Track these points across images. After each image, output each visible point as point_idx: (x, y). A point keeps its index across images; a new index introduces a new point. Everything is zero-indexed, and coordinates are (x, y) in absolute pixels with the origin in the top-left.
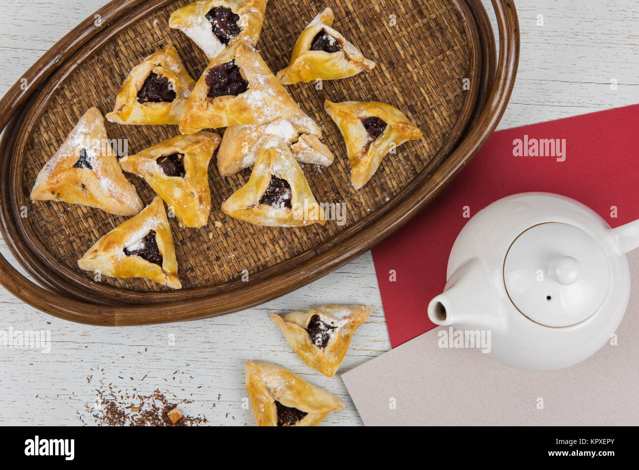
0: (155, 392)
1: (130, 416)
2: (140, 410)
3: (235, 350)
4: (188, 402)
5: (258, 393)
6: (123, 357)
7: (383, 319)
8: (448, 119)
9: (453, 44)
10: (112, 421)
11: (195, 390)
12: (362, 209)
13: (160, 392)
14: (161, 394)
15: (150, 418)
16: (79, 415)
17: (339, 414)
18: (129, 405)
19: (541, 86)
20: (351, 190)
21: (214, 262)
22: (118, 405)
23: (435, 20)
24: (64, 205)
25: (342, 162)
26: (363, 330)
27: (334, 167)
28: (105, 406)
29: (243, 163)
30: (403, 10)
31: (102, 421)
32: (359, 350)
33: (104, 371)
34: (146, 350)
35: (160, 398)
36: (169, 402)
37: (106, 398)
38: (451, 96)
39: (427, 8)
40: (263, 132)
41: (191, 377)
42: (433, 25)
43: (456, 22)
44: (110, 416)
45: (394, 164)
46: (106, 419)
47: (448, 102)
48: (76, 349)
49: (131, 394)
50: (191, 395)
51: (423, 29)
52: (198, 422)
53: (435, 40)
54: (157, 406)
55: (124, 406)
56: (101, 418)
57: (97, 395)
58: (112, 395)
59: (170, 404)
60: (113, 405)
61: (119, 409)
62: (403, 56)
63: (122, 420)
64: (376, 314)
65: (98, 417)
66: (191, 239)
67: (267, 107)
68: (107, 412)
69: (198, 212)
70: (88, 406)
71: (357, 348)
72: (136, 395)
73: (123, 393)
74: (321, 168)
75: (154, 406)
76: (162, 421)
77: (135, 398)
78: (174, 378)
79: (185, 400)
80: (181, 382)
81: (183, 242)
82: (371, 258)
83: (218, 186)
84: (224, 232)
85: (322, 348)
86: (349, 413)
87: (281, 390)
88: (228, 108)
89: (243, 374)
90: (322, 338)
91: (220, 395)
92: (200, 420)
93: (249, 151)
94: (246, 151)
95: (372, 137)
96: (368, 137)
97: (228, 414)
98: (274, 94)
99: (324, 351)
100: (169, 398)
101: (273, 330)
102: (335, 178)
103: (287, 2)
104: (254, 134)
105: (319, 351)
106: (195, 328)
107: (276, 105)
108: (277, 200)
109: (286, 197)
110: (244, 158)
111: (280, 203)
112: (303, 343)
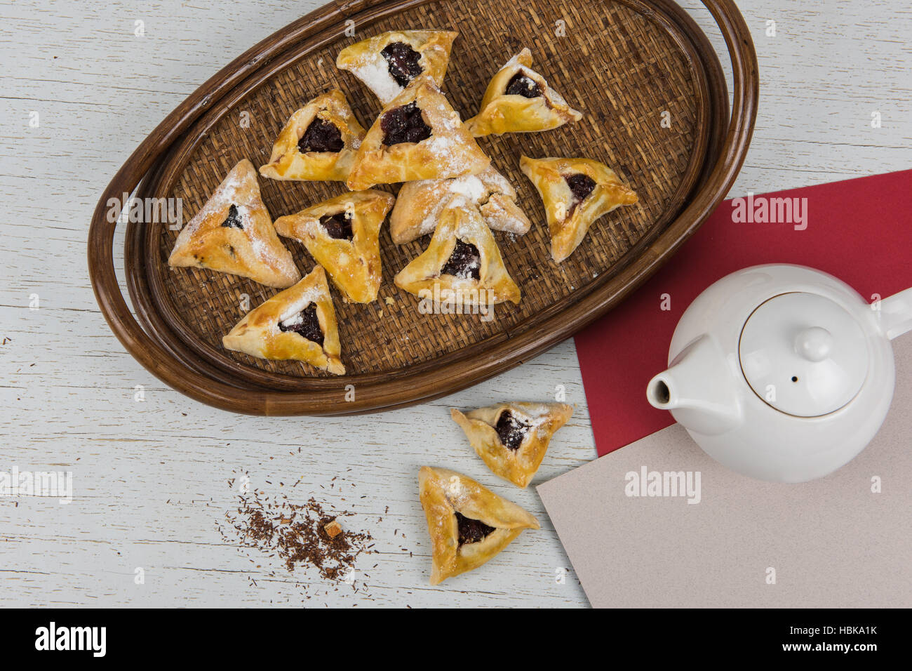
0: (309, 500)
1: (279, 529)
2: (291, 522)
3: (406, 453)
4: (349, 515)
5: (435, 503)
6: (272, 458)
7: (588, 422)
8: (669, 182)
9: (676, 93)
10: (258, 534)
11: (358, 501)
12: (564, 286)
13: (315, 501)
14: (316, 503)
15: (303, 532)
16: (218, 526)
17: (532, 535)
18: (278, 516)
19: (783, 147)
20: (551, 264)
21: (384, 346)
22: (264, 515)
23: (655, 65)
24: (207, 271)
25: (540, 230)
26: (563, 434)
27: (531, 236)
28: (248, 515)
29: (421, 228)
31: (245, 534)
32: (557, 459)
33: (248, 474)
34: (300, 450)
35: (315, 508)
36: (326, 513)
37: (251, 506)
38: (674, 155)
39: (645, 51)
40: (446, 189)
41: (353, 485)
42: (652, 71)
43: (680, 68)
44: (255, 528)
45: (603, 234)
46: (250, 532)
47: (670, 162)
48: (216, 446)
49: (280, 503)
50: (353, 506)
51: (640, 75)
52: (360, 539)
53: (655, 89)
54: (311, 518)
55: (271, 517)
56: (244, 530)
57: (240, 502)
58: (258, 503)
59: (327, 516)
60: (259, 514)
61: (266, 520)
62: (615, 107)
63: (269, 533)
64: (579, 416)
65: (240, 529)
66: (357, 317)
67: (454, 157)
68: (251, 524)
69: (367, 284)
70: (229, 515)
71: (556, 456)
72: (287, 504)
73: (271, 501)
74: (514, 237)
75: (307, 518)
76: (318, 536)
77: (286, 507)
79: (346, 512)
80: (340, 490)
81: (347, 321)
82: (573, 348)
83: (390, 256)
84: (397, 311)
85: (514, 451)
86: (545, 535)
87: (463, 500)
88: (407, 157)
89: (416, 482)
90: (514, 437)
91: (387, 507)
92: (363, 537)
93: (430, 212)
94: (425, 212)
95: (578, 199)
96: (573, 198)
97: (398, 531)
98: (462, 143)
99: (516, 454)
100: (326, 509)
101: (453, 431)
102: (531, 249)
103: (477, 41)
104: (436, 192)
105: (511, 454)
106: (359, 426)
107: (463, 155)
108: (463, 269)
109: (474, 265)
110: (422, 221)
111: (467, 272)
112: (491, 444)
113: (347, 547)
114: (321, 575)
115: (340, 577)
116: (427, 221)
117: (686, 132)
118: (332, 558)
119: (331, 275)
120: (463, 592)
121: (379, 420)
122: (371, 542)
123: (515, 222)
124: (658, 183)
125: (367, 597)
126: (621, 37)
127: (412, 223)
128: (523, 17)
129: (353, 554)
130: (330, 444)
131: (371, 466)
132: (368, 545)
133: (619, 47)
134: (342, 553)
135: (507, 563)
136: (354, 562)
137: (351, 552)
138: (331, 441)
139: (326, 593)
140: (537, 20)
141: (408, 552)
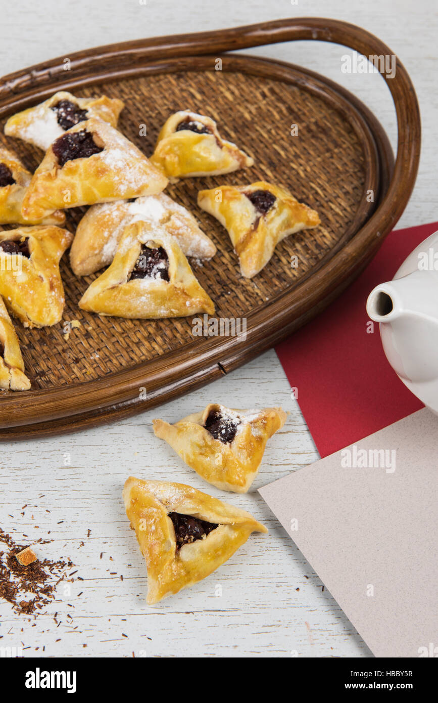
3: (107, 474)
4: (45, 542)
7: (305, 428)
8: (348, 209)
9: (339, 142)
11: (54, 527)
12: (258, 298)
13: (4, 532)
14: (5, 534)
17: (261, 544)
20: (242, 281)
21: (72, 365)
23: (316, 123)
25: (227, 255)
26: (276, 441)
27: (217, 260)
29: (103, 255)
30: (277, 116)
32: (277, 465)
35: (4, 539)
36: (17, 543)
38: (349, 188)
39: (304, 114)
40: (125, 210)
41: (47, 511)
42: (313, 127)
43: (341, 124)
45: (291, 254)
47: (346, 193)
50: (49, 533)
51: (303, 130)
52: (60, 567)
53: (319, 140)
59: (18, 546)
62: (284, 156)
64: (294, 423)
66: (42, 342)
71: (274, 462)
74: (201, 262)
76: (8, 569)
78: (23, 513)
79: (41, 540)
80: (33, 517)
81: (31, 346)
82: (277, 361)
83: (73, 287)
84: (84, 333)
85: (228, 444)
86: (275, 543)
87: (177, 500)
88: (81, 170)
89: (120, 502)
90: (226, 429)
91: (89, 531)
92: (63, 565)
93: (110, 235)
94: (106, 234)
95: (261, 212)
96: (256, 212)
97: (104, 554)
98: (137, 157)
99: (230, 446)
100: (17, 539)
101: (158, 448)
102: (220, 270)
103: (144, 115)
104: (115, 213)
105: (225, 448)
106: (51, 451)
107: (140, 168)
108: (151, 271)
109: (162, 265)
110: (103, 246)
111: (155, 274)
112: (201, 443)
113: (44, 577)
114: (14, 610)
115: (38, 610)
116: (109, 245)
117: (356, 170)
118: (27, 591)
119: (10, 299)
120: (187, 613)
121: (72, 444)
122: (73, 569)
123: (200, 241)
124: (337, 210)
125: (72, 629)
126: (280, 105)
127: (93, 248)
128: (185, 94)
129: (52, 584)
130: (18, 473)
131: (67, 491)
132: (68, 573)
133: (280, 112)
134: (39, 585)
135: (236, 577)
136: (54, 593)
137: (49, 582)
138: (19, 469)
139: (22, 630)
140: (199, 96)
141: (118, 575)
